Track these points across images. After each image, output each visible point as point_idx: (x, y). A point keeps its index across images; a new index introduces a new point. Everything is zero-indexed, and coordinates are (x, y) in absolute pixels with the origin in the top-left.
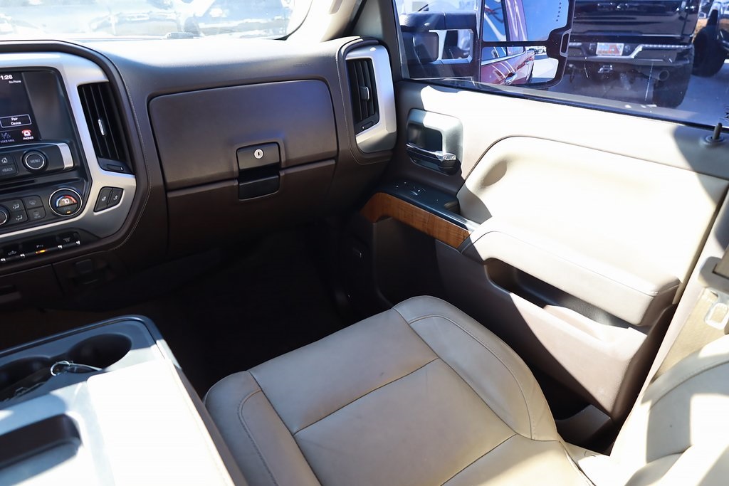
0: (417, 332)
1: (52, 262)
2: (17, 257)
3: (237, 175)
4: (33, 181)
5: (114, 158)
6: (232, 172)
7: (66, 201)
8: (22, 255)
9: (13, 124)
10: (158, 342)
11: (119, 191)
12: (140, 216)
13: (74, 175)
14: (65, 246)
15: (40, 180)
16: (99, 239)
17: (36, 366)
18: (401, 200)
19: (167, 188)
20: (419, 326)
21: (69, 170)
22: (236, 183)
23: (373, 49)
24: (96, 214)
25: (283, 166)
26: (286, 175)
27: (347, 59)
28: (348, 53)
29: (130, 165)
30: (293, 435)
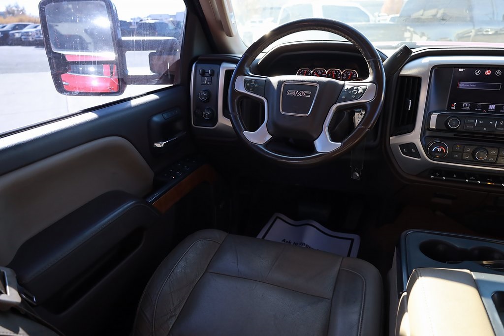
2: (474, 182)
8: (479, 182)
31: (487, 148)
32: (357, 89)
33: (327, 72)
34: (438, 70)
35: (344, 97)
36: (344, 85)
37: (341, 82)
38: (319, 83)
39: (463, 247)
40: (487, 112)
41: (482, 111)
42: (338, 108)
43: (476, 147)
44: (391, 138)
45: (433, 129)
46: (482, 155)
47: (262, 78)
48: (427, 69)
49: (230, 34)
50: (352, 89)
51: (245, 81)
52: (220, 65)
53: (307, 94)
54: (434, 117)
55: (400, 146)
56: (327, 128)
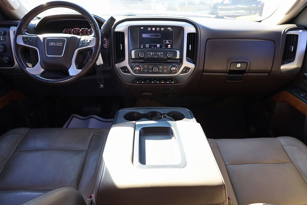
0: (285, 149)
1: (164, 86)
2: (156, 82)
3: (228, 71)
4: (167, 61)
5: (191, 58)
6: (227, 70)
7: (174, 69)
8: (158, 82)
9: (167, 42)
10: (193, 118)
11: (189, 69)
12: (192, 78)
13: (179, 61)
14: (170, 82)
15: (169, 61)
16: (178, 83)
17: (158, 114)
18: (294, 96)
19: (203, 71)
20: (287, 148)
21: (178, 59)
22: (227, 74)
23: (301, 31)
24: (181, 74)
25: (246, 72)
26: (246, 75)
27: (287, 34)
28: (288, 31)
29: (194, 61)
30: (226, 165)
31: (158, 66)
32: (87, 40)
33: (81, 30)
34: (131, 28)
35: (81, 45)
36: (80, 39)
37: (78, 37)
38: (66, 38)
39: (143, 113)
40: (157, 48)
41: (154, 48)
42: (79, 51)
43: (153, 66)
44: (116, 65)
45: (133, 59)
46: (155, 69)
47: (34, 36)
48: (126, 28)
49: (13, 9)
50: (84, 40)
51: (23, 38)
52: (9, 28)
53: (59, 44)
54: (133, 52)
55: (121, 68)
56: (74, 62)
